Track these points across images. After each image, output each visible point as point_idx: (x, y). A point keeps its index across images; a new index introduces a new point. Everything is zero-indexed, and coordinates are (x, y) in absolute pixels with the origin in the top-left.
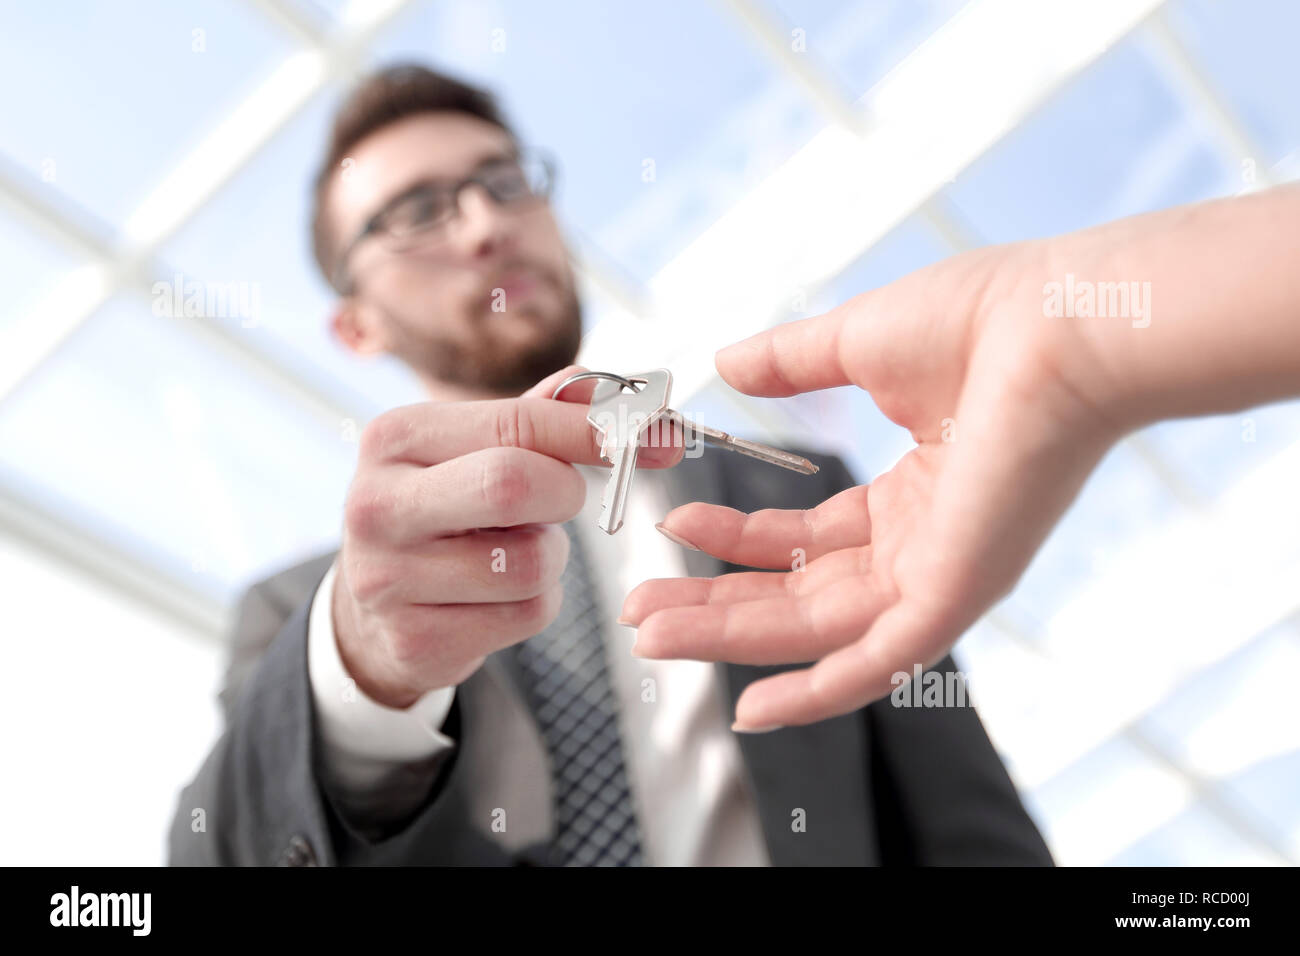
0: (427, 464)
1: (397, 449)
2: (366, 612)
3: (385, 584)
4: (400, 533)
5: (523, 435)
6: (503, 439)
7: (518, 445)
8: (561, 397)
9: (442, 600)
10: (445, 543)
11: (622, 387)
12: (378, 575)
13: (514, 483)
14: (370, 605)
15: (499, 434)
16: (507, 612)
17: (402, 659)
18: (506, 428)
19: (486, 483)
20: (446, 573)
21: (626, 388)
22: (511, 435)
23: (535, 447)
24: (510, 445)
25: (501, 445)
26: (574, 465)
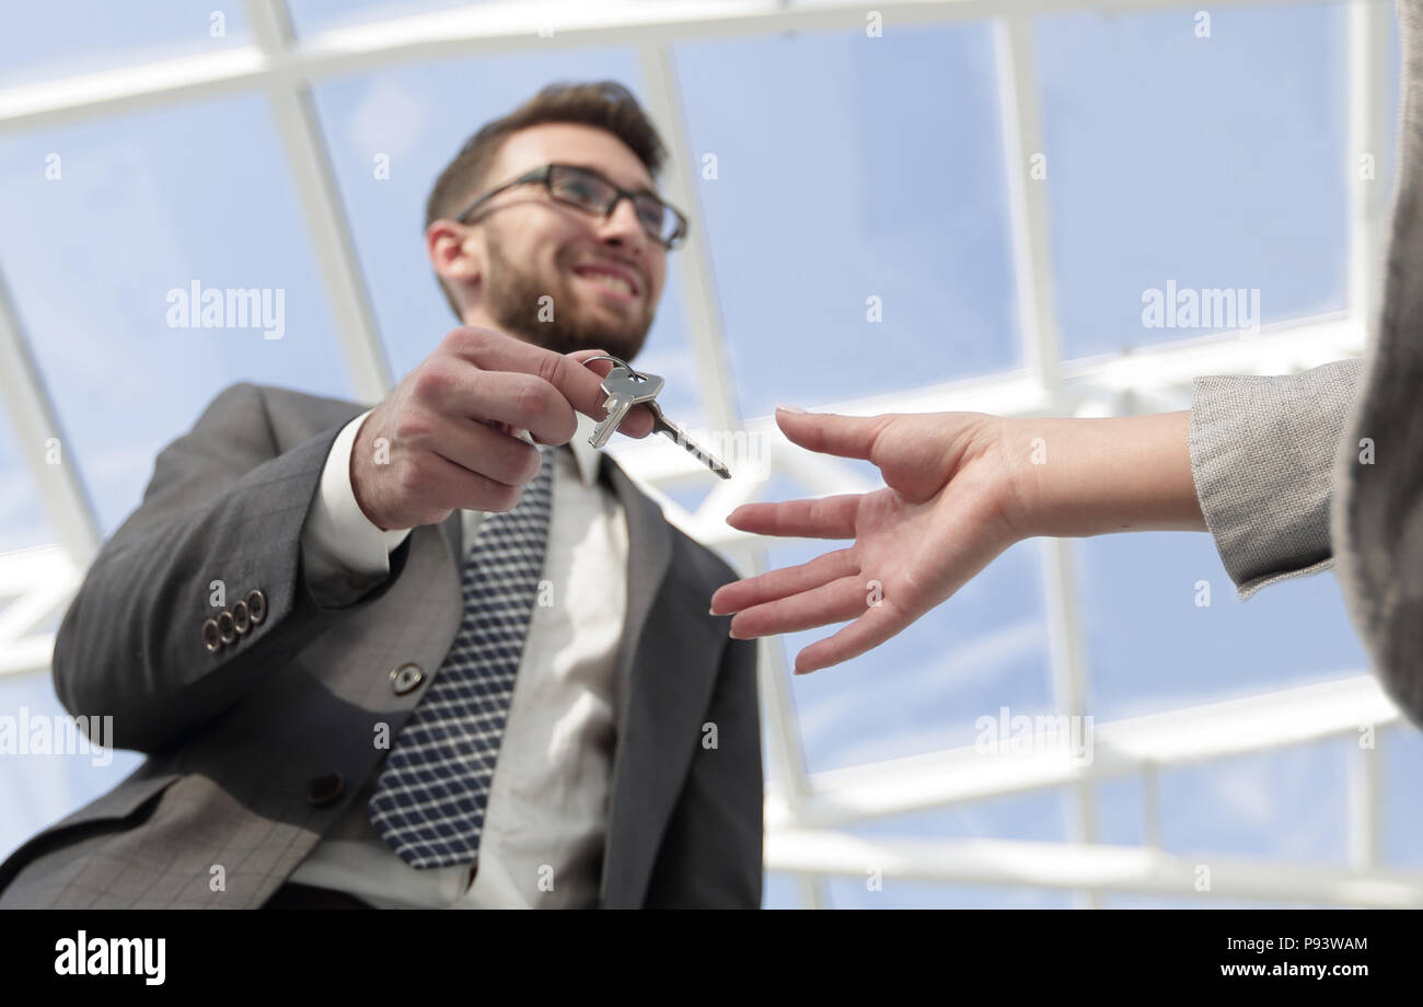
0: (483, 368)
1: (471, 350)
3: (424, 431)
5: (557, 375)
6: (542, 373)
7: (551, 382)
8: (588, 365)
9: (452, 459)
10: (473, 424)
12: (423, 423)
13: (540, 401)
14: (406, 441)
16: (488, 485)
18: (547, 368)
19: (523, 394)
20: (464, 442)
22: (549, 372)
23: (560, 387)
24: (546, 378)
25: (542, 378)
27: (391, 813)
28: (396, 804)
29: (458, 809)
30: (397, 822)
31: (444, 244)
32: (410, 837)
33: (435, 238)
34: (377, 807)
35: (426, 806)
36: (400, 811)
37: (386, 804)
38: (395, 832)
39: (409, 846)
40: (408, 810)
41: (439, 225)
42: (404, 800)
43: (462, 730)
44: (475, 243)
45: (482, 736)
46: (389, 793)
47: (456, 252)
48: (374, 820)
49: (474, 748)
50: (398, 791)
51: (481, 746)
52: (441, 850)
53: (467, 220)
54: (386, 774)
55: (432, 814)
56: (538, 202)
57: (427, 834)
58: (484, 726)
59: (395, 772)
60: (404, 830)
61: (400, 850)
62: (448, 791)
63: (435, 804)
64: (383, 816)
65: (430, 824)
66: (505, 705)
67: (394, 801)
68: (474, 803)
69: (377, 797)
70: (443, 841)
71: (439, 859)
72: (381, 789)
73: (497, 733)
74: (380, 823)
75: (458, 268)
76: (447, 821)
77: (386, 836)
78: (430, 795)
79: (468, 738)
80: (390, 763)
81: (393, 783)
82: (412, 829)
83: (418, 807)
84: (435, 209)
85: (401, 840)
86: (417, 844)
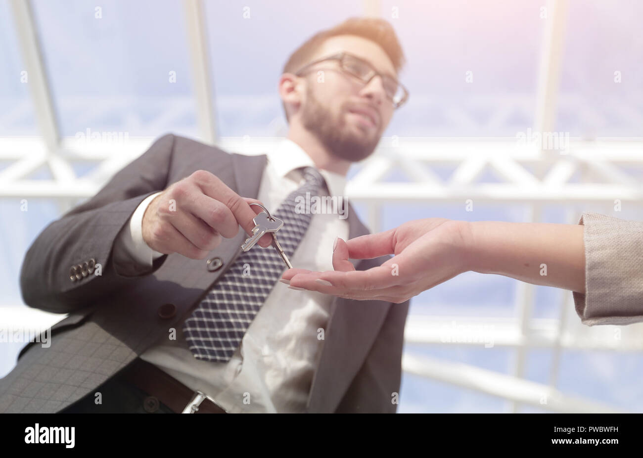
0: (206, 194)
2: (157, 214)
3: (169, 212)
4: (183, 203)
5: (234, 207)
6: (229, 204)
7: (230, 209)
8: (251, 206)
11: (268, 218)
13: (221, 217)
15: (229, 202)
16: (191, 246)
17: (156, 234)
18: (232, 202)
19: (214, 211)
21: (268, 219)
22: (232, 204)
23: (234, 213)
24: (229, 207)
25: (227, 205)
26: (240, 226)
27: (194, 329)
28: (197, 325)
29: (228, 335)
30: (195, 334)
31: (287, 85)
32: (199, 343)
33: (284, 80)
34: (188, 325)
35: (212, 330)
36: (198, 329)
37: (193, 324)
38: (193, 339)
39: (197, 347)
40: (203, 329)
41: (288, 75)
42: (202, 324)
43: (242, 298)
44: (301, 86)
45: (251, 303)
46: (196, 319)
47: (291, 90)
48: (184, 330)
49: (245, 308)
50: (200, 319)
51: (249, 308)
52: (212, 353)
53: (299, 75)
54: (198, 310)
55: (214, 334)
56: (335, 71)
57: (208, 343)
58: (254, 299)
59: (202, 310)
60: (197, 339)
61: (192, 347)
62: (225, 325)
63: (217, 330)
64: (189, 329)
65: (211, 339)
66: (268, 291)
67: (197, 323)
68: (236, 335)
69: (190, 319)
70: (215, 349)
71: (210, 357)
72: (192, 316)
73: (259, 304)
74: (187, 332)
75: (291, 97)
76: (220, 340)
77: (188, 339)
78: (215, 325)
79: (243, 302)
80: (201, 305)
81: (199, 315)
82: (202, 339)
83: (208, 330)
84: (287, 68)
85: (194, 343)
86: (201, 347)
